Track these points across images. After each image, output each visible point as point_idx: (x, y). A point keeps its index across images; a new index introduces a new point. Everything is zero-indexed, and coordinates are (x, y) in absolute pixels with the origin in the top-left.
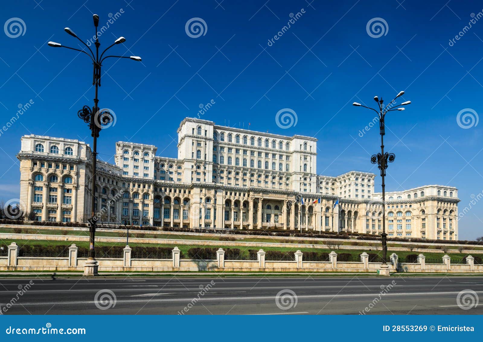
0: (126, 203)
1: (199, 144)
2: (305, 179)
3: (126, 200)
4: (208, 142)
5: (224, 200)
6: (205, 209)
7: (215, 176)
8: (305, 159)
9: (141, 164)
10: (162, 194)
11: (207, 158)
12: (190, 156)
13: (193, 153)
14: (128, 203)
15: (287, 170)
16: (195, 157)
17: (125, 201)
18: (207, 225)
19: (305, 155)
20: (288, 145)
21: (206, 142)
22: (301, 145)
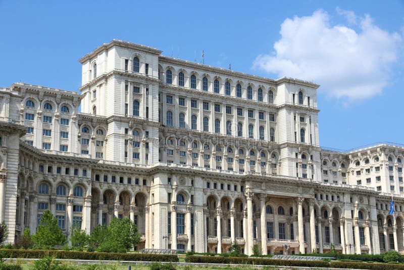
0: (43, 203)
1: (136, 90)
2: (304, 157)
3: (44, 199)
4: (150, 87)
5: (205, 197)
6: (178, 215)
7: (184, 151)
8: (302, 119)
9: (55, 127)
10: (100, 186)
11: (150, 116)
12: (121, 111)
13: (127, 105)
14: (47, 204)
15: (272, 138)
16: (130, 113)
17: (42, 200)
18: (181, 245)
19: (302, 114)
20: (271, 94)
21: (147, 85)
22: (294, 95)
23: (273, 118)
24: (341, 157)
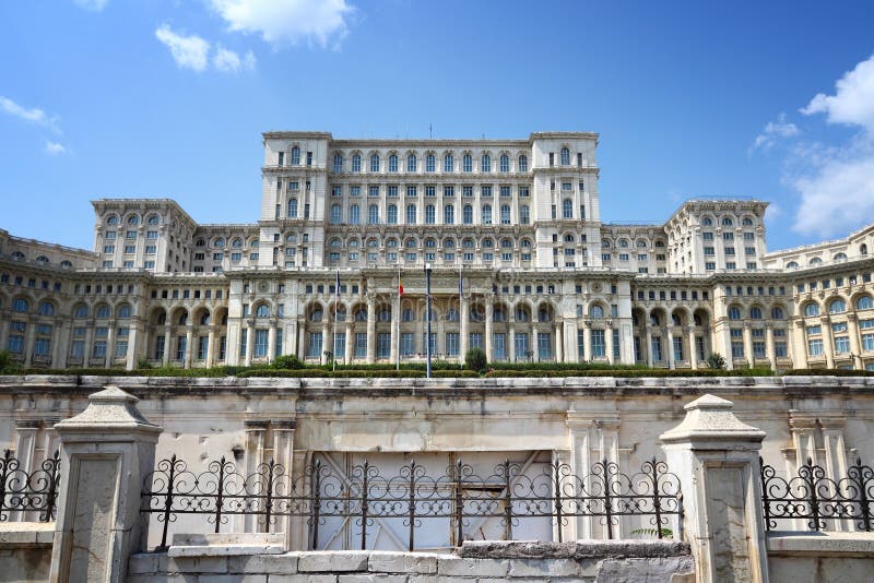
0: (80, 328)
1: (293, 186)
2: (569, 238)
3: (80, 323)
4: (313, 180)
5: (302, 306)
8: (568, 186)
9: (139, 242)
11: (311, 215)
12: (271, 214)
14: (85, 329)
16: (282, 215)
17: (78, 325)
19: (564, 178)
20: (523, 160)
21: (308, 178)
22: (551, 155)
23: (525, 192)
24: (651, 232)
